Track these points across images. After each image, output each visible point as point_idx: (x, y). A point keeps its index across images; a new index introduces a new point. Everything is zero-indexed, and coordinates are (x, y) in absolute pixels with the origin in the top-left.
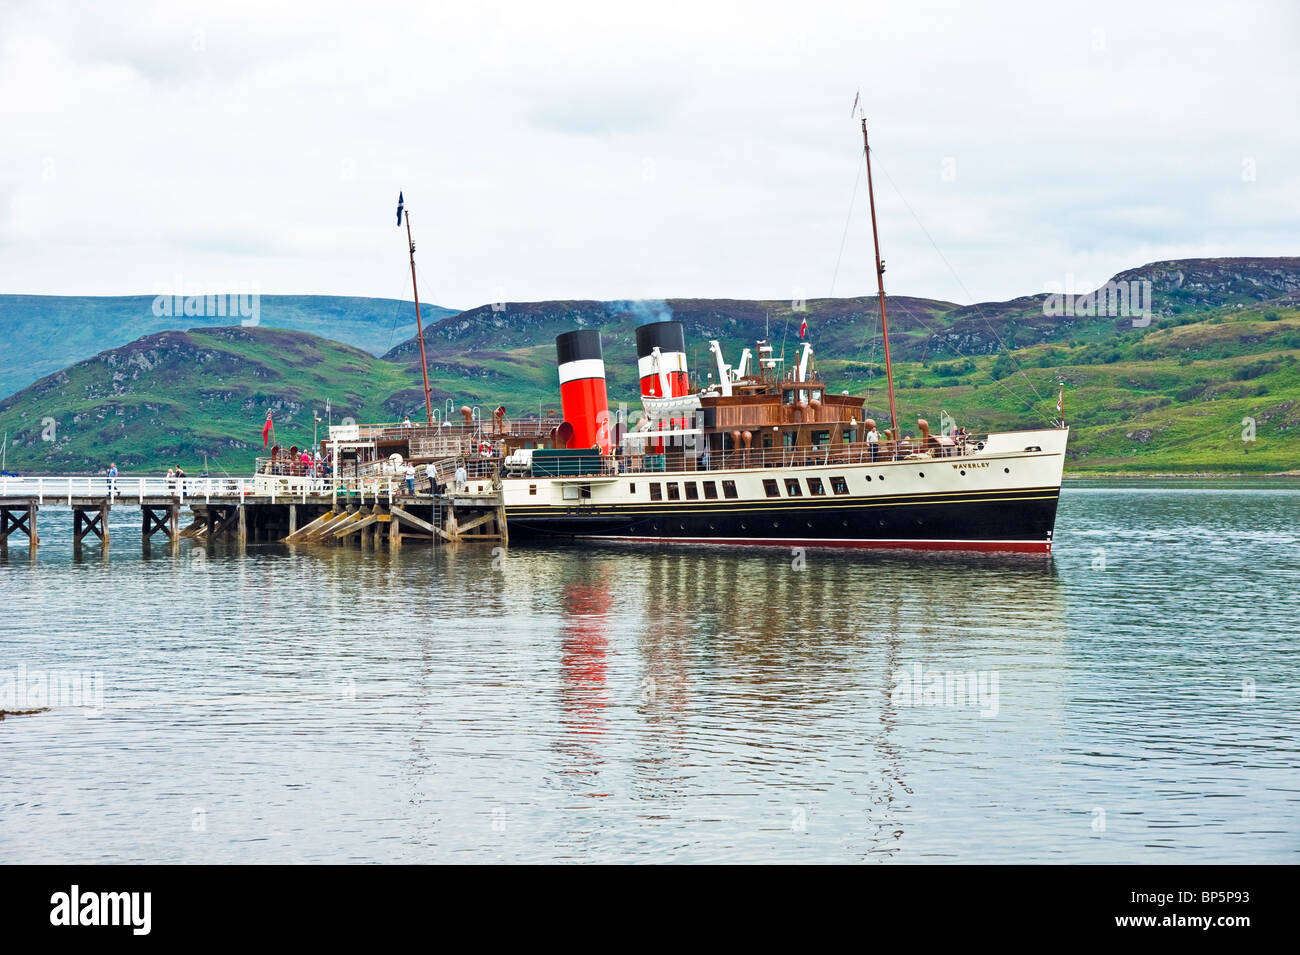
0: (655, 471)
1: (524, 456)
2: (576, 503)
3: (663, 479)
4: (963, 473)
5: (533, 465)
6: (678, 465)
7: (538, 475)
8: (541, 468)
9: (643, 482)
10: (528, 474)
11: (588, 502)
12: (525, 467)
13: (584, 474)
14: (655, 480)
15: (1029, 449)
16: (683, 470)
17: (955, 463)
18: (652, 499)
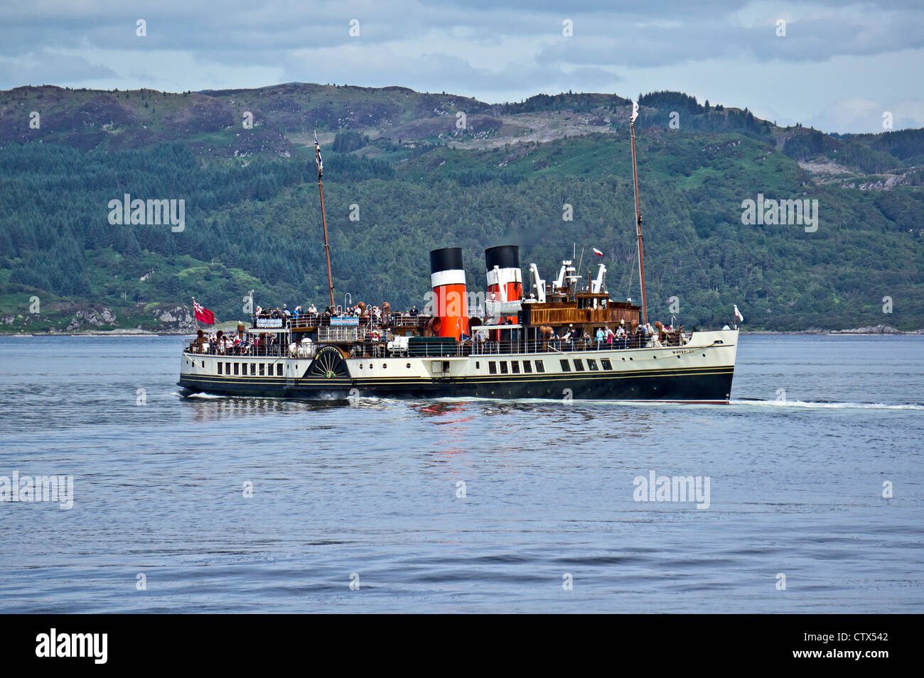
0: (492, 353)
1: (402, 342)
2: (439, 376)
3: (498, 359)
4: (679, 357)
5: (409, 348)
6: (506, 349)
7: (412, 356)
8: (415, 350)
9: (484, 361)
10: (405, 355)
11: (447, 375)
12: (403, 350)
13: (444, 355)
14: (492, 360)
15: (716, 342)
16: (510, 353)
17: (674, 350)
18: (490, 373)
